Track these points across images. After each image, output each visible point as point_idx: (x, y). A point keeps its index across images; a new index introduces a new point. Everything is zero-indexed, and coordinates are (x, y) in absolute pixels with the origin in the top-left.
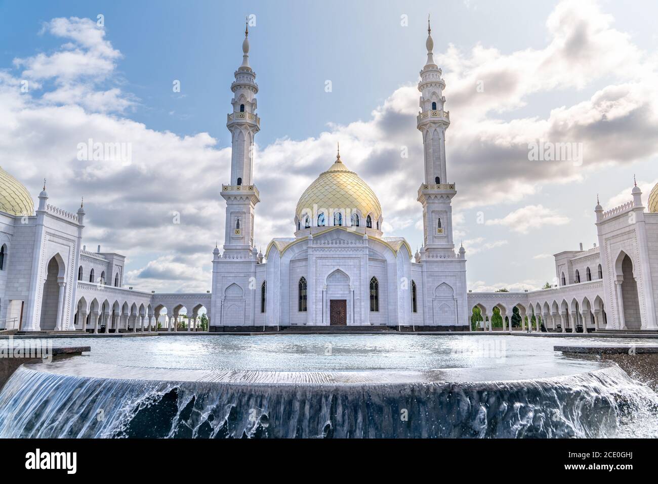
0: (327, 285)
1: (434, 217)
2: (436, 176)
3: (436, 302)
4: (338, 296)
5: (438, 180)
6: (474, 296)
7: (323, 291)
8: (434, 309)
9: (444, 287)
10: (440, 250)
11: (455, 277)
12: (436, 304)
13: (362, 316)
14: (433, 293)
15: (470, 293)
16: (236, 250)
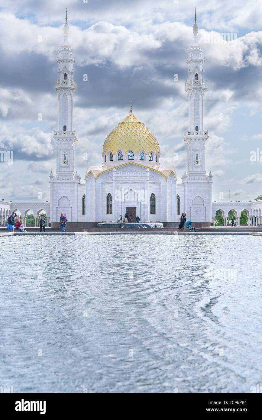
1: (193, 153)
2: (196, 126)
3: (192, 208)
4: (131, 205)
5: (197, 129)
6: (217, 204)
7: (122, 202)
8: (191, 213)
9: (198, 199)
10: (196, 175)
11: (205, 192)
12: (192, 210)
13: (145, 217)
14: (191, 202)
15: (215, 202)
16: (64, 175)
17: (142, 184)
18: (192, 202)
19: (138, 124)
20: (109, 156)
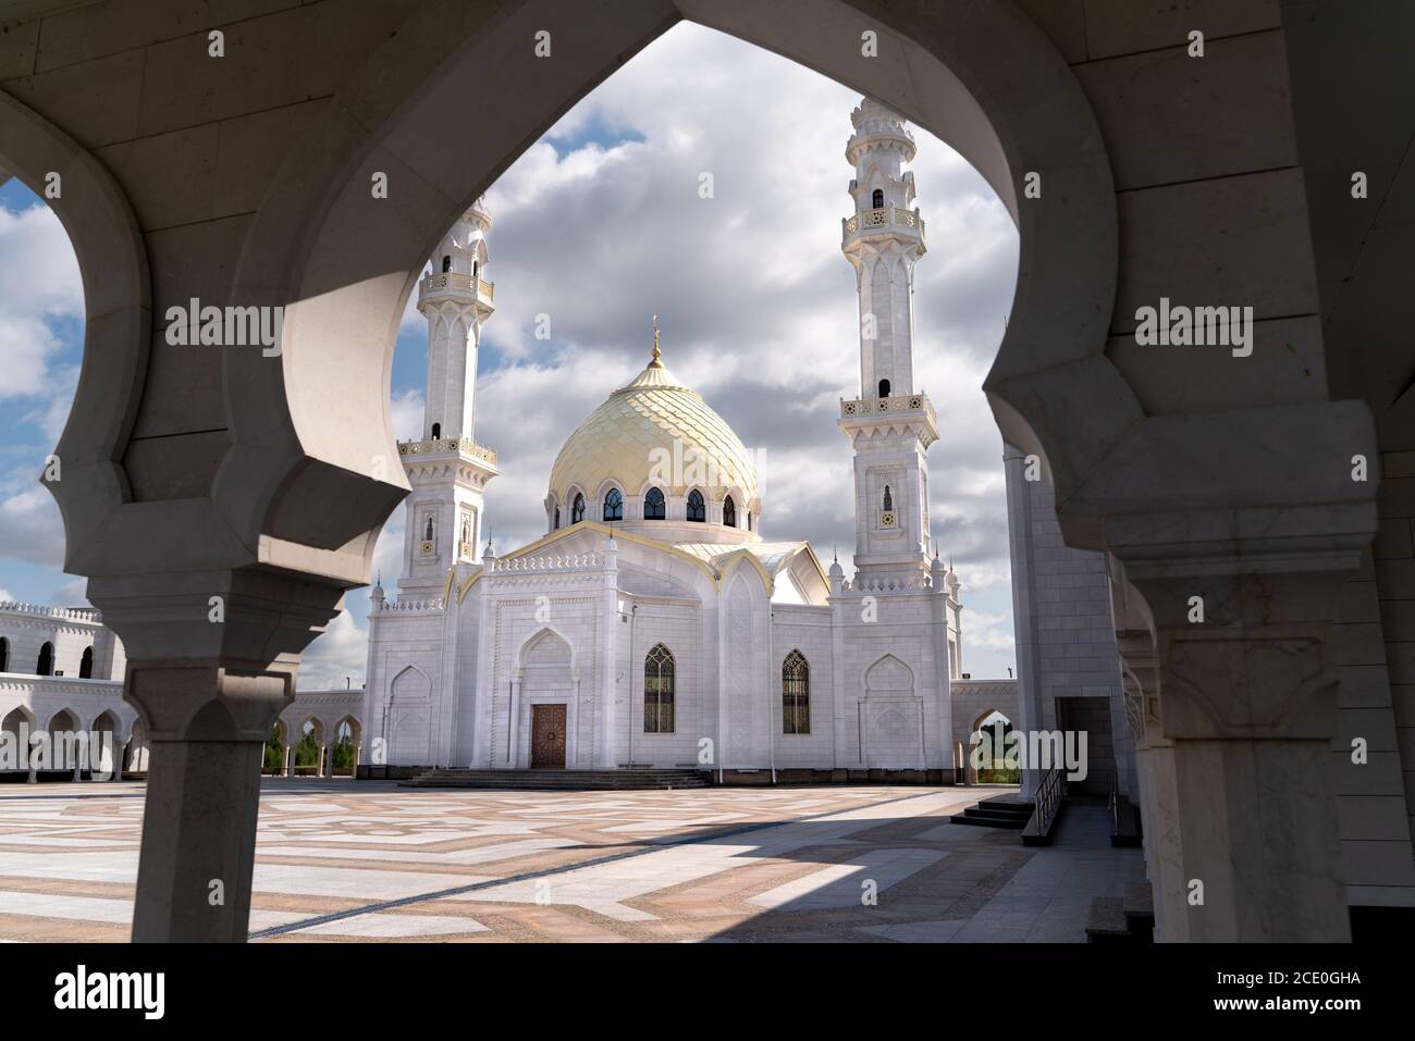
0: (523, 669)
1: (872, 483)
2: (879, 379)
3: (868, 705)
4: (548, 697)
5: (884, 388)
6: (976, 689)
7: (511, 684)
8: (863, 726)
9: (891, 666)
10: (886, 568)
11: (917, 639)
12: (868, 713)
13: (595, 744)
14: (859, 683)
15: (966, 681)
16: (422, 590)
17: (588, 606)
18: (863, 679)
19: (672, 395)
20: (571, 506)
